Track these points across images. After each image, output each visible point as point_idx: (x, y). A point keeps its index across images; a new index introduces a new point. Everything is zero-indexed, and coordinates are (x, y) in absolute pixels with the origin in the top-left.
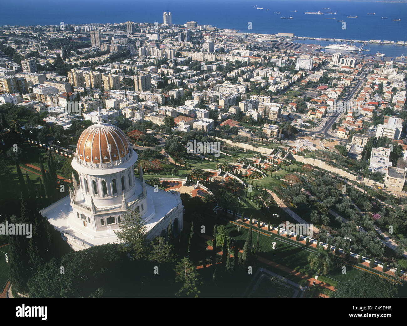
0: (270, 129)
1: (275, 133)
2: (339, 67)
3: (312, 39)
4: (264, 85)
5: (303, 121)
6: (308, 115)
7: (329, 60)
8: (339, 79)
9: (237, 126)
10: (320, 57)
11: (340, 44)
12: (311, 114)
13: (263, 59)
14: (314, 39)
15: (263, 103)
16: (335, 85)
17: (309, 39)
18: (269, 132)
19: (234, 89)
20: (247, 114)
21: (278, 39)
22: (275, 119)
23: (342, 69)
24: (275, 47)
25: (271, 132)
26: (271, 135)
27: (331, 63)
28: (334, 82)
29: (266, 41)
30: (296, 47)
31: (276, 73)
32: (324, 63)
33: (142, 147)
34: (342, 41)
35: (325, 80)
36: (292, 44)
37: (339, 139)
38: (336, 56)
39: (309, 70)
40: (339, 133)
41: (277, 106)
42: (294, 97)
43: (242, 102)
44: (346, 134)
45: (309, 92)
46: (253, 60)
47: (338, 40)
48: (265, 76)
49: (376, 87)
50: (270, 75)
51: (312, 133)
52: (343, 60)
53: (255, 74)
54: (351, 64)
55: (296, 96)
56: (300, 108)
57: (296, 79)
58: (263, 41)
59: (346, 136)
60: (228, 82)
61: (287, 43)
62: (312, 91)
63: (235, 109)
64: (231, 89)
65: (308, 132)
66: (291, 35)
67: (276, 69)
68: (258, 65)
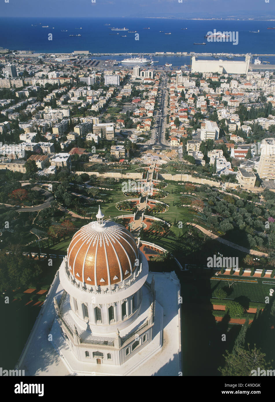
0: (117, 150)
1: (123, 154)
2: (141, 79)
3: (107, 55)
4: (85, 106)
5: (137, 136)
6: (137, 129)
7: (130, 74)
8: (147, 91)
9: (86, 153)
10: (122, 72)
11: (133, 58)
12: (140, 128)
13: (71, 79)
14: (108, 55)
15: (97, 125)
16: (147, 97)
17: (105, 55)
18: (117, 153)
19: (59, 114)
20: (87, 139)
21: (76, 57)
22: (113, 138)
23: (145, 82)
24: (78, 65)
25: (119, 153)
26: (119, 156)
27: (132, 76)
28: (145, 94)
29: (66, 60)
30: (95, 63)
31: (90, 93)
32: (127, 77)
33: (32, 207)
34: (133, 55)
35: (136, 93)
36: (90, 61)
37: (174, 148)
38: (136, 69)
39: (117, 85)
40: (173, 142)
41: (111, 126)
42: (116, 114)
43: (77, 127)
44: (178, 142)
45: (126, 107)
46: (62, 81)
47: (129, 54)
48: (81, 96)
49: (179, 95)
50: (85, 94)
51: (150, 147)
52: (143, 73)
53: (70, 96)
54: (150, 75)
55: (117, 113)
56: (128, 123)
57: (111, 96)
58: (63, 61)
59: (179, 144)
60: (49, 108)
61: (86, 61)
62: (129, 105)
63: (73, 136)
64: (56, 114)
65: (146, 145)
66: (87, 53)
67: (89, 88)
68: (70, 86)
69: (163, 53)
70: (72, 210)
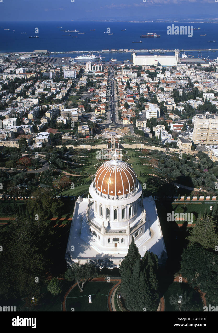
0: (83, 129)
1: (88, 132)
2: (93, 73)
3: (62, 53)
4: (50, 95)
5: (96, 118)
6: (95, 112)
7: (83, 68)
8: (99, 82)
9: (59, 133)
10: (77, 67)
11: (85, 55)
12: (97, 111)
13: (36, 74)
14: (64, 53)
15: (63, 110)
16: (100, 87)
17: (60, 53)
18: (83, 131)
19: (31, 103)
20: (57, 121)
21: (37, 55)
22: (77, 120)
23: (96, 74)
24: (39, 62)
25: (85, 131)
26: (85, 133)
27: (86, 70)
28: (98, 84)
29: (28, 58)
30: (54, 60)
31: (53, 85)
32: (82, 71)
33: (35, 170)
34: (84, 53)
35: (90, 84)
36: (49, 59)
37: (126, 126)
38: (88, 64)
39: (74, 78)
40: (125, 121)
41: (75, 111)
42: (77, 101)
43: (48, 113)
44: (129, 121)
45: (85, 95)
46: (29, 76)
47: (81, 52)
48: (45, 87)
49: (125, 84)
50: (49, 86)
51: (107, 126)
52: (94, 67)
53: (37, 88)
54: (100, 69)
55: (78, 100)
56: (87, 108)
57: (70, 87)
58: (26, 59)
59: (130, 122)
60: (21, 98)
61: (45, 59)
62: (86, 93)
63: (46, 119)
64: (28, 103)
65: (104, 125)
66: (46, 51)
67: (52, 81)
68: (35, 80)
69: (109, 50)
70: (65, 171)
